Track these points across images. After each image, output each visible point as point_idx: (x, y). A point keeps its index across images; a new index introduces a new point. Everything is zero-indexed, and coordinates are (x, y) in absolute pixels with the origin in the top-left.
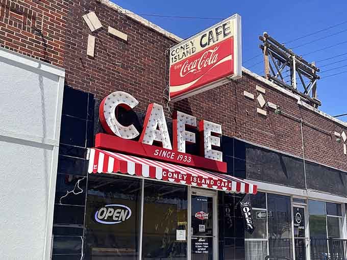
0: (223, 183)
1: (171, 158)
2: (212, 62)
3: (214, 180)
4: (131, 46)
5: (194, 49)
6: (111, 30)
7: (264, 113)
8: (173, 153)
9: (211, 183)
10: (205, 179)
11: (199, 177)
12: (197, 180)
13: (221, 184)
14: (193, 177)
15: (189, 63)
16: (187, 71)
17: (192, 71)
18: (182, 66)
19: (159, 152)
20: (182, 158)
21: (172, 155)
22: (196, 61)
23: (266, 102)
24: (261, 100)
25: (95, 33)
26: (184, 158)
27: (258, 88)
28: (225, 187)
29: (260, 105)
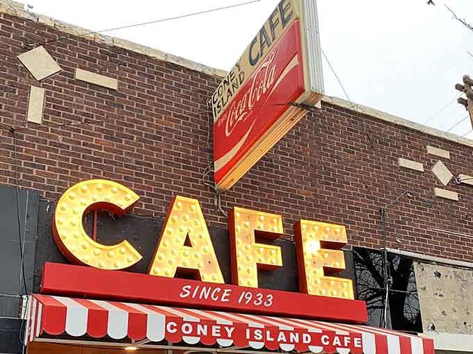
0: (337, 338)
1: (223, 300)
2: (268, 87)
3: (309, 333)
4: (127, 99)
5: (242, 76)
6: (81, 74)
7: (454, 196)
8: (226, 291)
9: (305, 341)
10: (287, 333)
11: (268, 327)
12: (264, 335)
13: (331, 342)
14: (252, 330)
15: (236, 106)
16: (235, 121)
17: (241, 118)
18: (228, 115)
19: (192, 291)
20: (250, 298)
21: (224, 295)
22: (246, 95)
23: (456, 175)
24: (442, 173)
25: (44, 83)
26: (255, 298)
27: (431, 150)
28: (343, 346)
29: (439, 182)
